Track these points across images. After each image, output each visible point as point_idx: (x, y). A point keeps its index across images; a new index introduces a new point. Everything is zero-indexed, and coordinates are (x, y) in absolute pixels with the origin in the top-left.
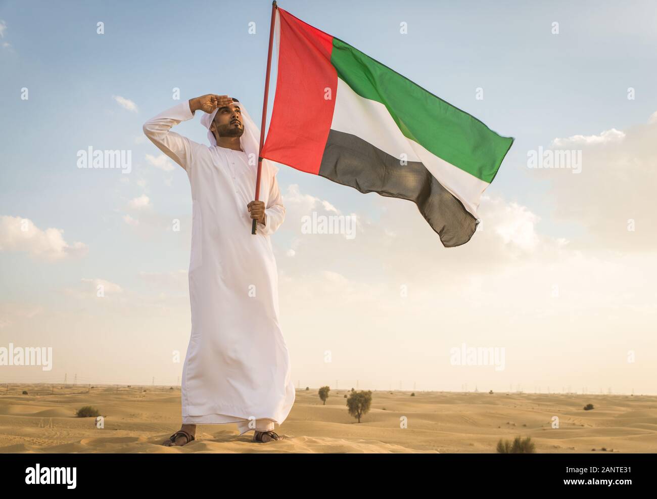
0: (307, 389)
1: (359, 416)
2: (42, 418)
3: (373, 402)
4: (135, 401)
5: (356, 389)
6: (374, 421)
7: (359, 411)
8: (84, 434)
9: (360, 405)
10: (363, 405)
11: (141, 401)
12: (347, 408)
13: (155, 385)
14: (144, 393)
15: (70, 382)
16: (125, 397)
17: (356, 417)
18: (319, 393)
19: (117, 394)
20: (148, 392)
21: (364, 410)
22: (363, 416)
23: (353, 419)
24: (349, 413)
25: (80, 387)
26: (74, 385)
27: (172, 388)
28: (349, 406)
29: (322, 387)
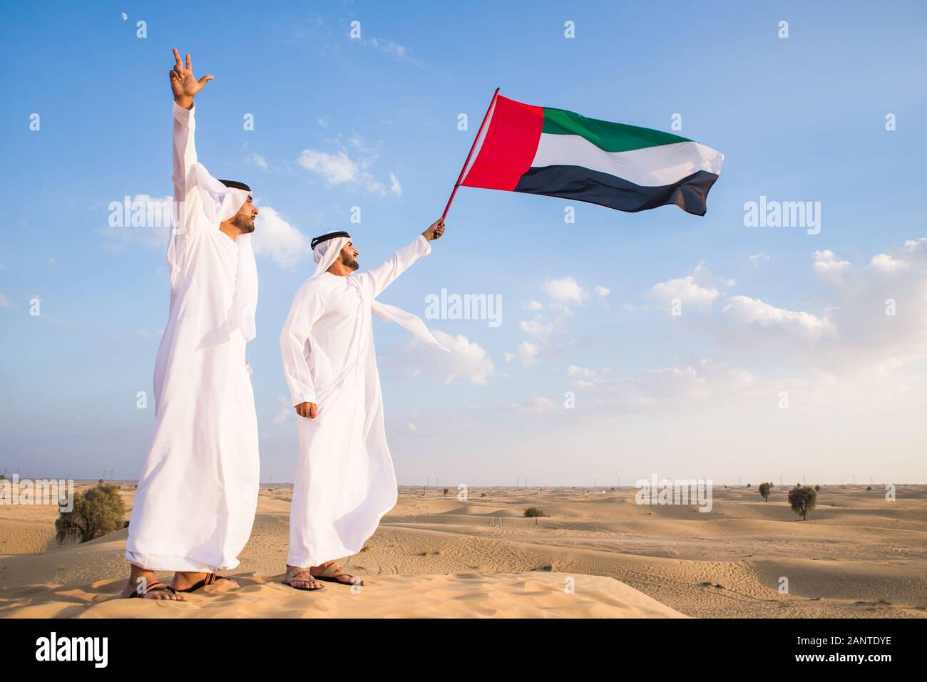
0: (749, 486)
1: (804, 513)
2: (493, 518)
3: (819, 496)
4: (577, 502)
5: (802, 484)
6: (822, 518)
7: (804, 508)
8: (526, 533)
9: (804, 502)
10: (807, 502)
11: (583, 502)
12: (789, 505)
13: (597, 486)
14: (587, 494)
15: (522, 485)
16: (568, 498)
17: (800, 514)
18: (760, 490)
19: (562, 495)
20: (590, 493)
21: (809, 507)
22: (808, 513)
23: (798, 516)
24: (793, 510)
25: (531, 489)
26: (526, 488)
27: (613, 489)
28: (792, 503)
29: (762, 483)
